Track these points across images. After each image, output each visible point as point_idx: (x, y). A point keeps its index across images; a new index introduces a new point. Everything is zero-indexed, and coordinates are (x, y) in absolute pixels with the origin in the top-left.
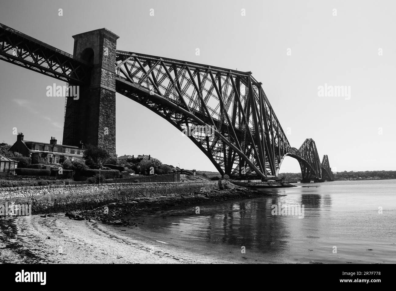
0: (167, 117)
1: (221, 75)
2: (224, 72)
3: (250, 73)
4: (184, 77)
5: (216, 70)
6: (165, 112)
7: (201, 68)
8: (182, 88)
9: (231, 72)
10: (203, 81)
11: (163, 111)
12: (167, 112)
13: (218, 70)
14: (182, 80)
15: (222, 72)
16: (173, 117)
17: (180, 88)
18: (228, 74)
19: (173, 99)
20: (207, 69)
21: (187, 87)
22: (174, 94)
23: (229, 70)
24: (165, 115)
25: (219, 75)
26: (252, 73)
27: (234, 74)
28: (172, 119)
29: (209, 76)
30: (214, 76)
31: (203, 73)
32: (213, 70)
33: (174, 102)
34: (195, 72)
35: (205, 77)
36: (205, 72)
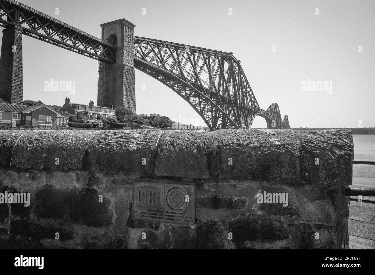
0: (172, 87)
1: (210, 55)
2: (212, 53)
3: (232, 53)
4: (183, 56)
5: (207, 51)
6: (170, 83)
7: (195, 50)
8: (182, 65)
9: (218, 53)
10: (197, 60)
11: (168, 82)
12: (171, 83)
13: (208, 51)
14: (182, 59)
15: (211, 53)
16: (175, 87)
17: (180, 65)
18: (215, 54)
19: (176, 73)
20: (200, 50)
21: (185, 64)
22: (176, 69)
23: (216, 51)
24: (170, 85)
25: (209, 55)
26: (233, 54)
27: (220, 54)
28: (175, 88)
29: (202, 56)
30: (205, 56)
31: (197, 54)
32: (204, 52)
33: (177, 75)
34: (191, 53)
35: (199, 57)
36: (199, 53)
